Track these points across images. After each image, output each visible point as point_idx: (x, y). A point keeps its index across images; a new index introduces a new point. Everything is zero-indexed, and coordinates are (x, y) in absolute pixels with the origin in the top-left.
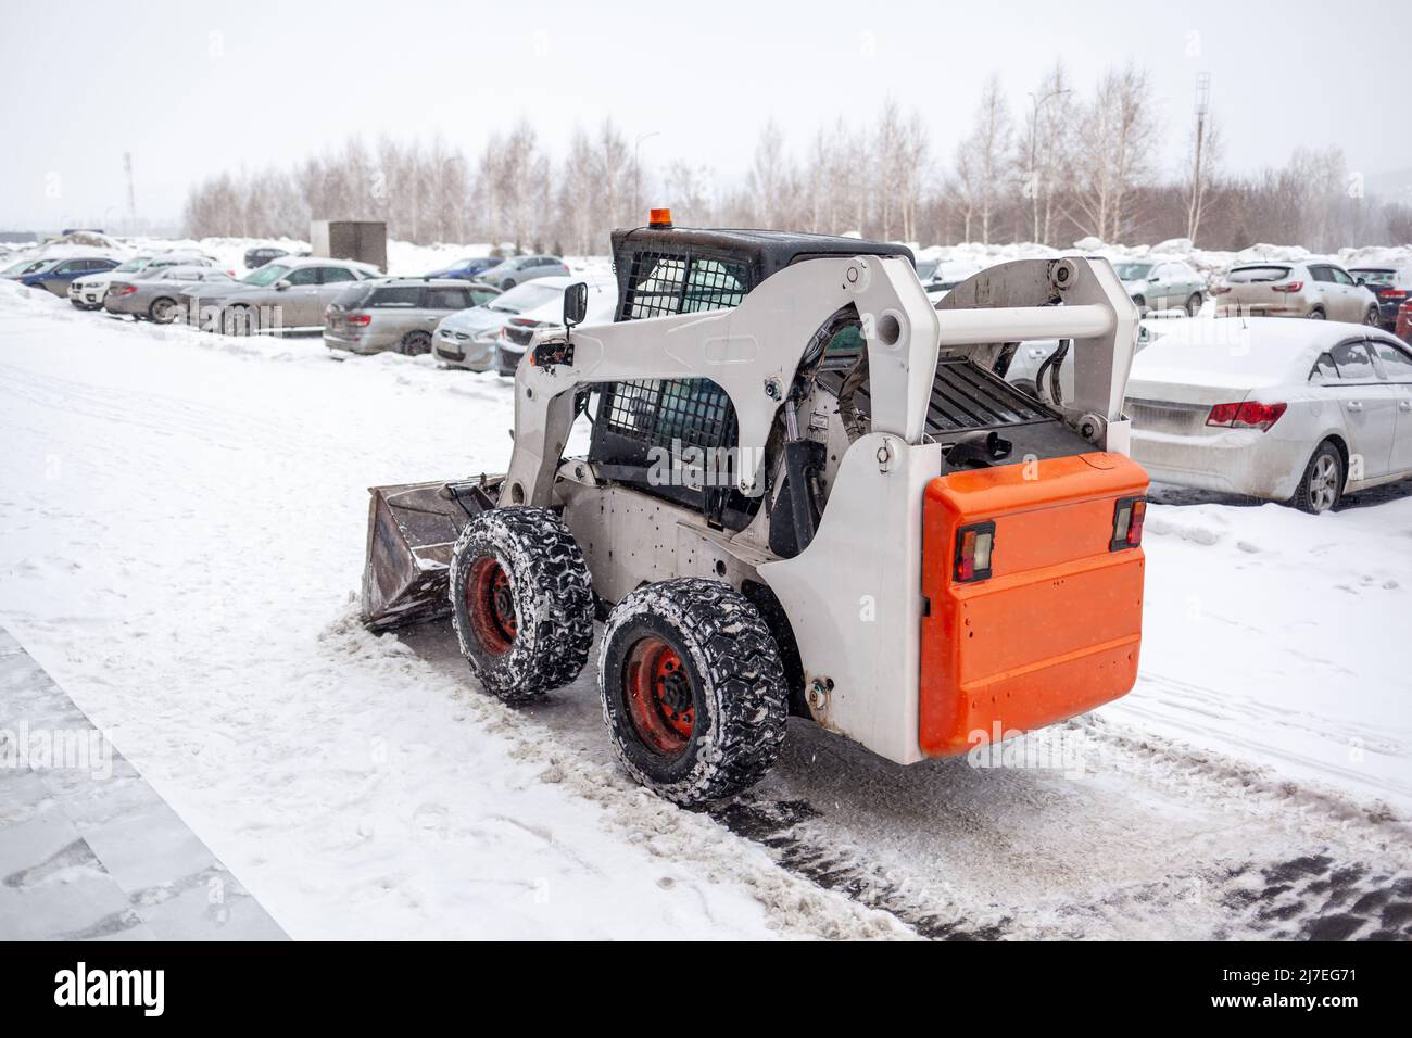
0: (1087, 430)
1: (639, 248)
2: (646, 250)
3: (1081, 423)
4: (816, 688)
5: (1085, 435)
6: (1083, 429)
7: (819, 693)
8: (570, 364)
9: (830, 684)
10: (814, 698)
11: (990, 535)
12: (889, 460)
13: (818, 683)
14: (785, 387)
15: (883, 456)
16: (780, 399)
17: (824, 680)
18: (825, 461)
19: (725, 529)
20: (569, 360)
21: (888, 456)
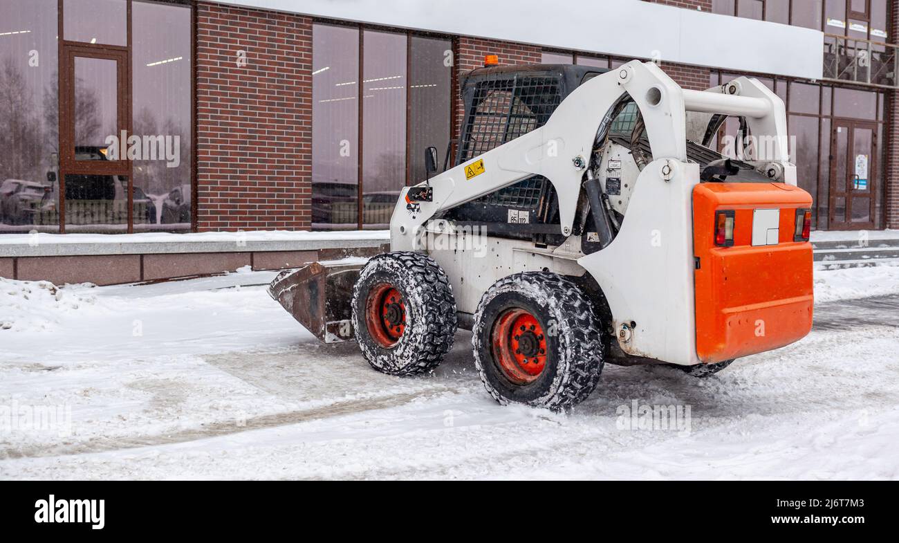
0: (771, 172)
1: (479, 79)
2: (485, 80)
3: (767, 169)
4: (624, 328)
5: (770, 176)
6: (769, 173)
7: (627, 331)
8: (431, 200)
9: (633, 324)
10: (622, 335)
11: (732, 219)
12: (671, 173)
13: (625, 325)
14: (586, 160)
15: (666, 171)
16: (584, 167)
17: (629, 323)
18: (619, 189)
19: (548, 246)
20: (430, 197)
21: (670, 170)
